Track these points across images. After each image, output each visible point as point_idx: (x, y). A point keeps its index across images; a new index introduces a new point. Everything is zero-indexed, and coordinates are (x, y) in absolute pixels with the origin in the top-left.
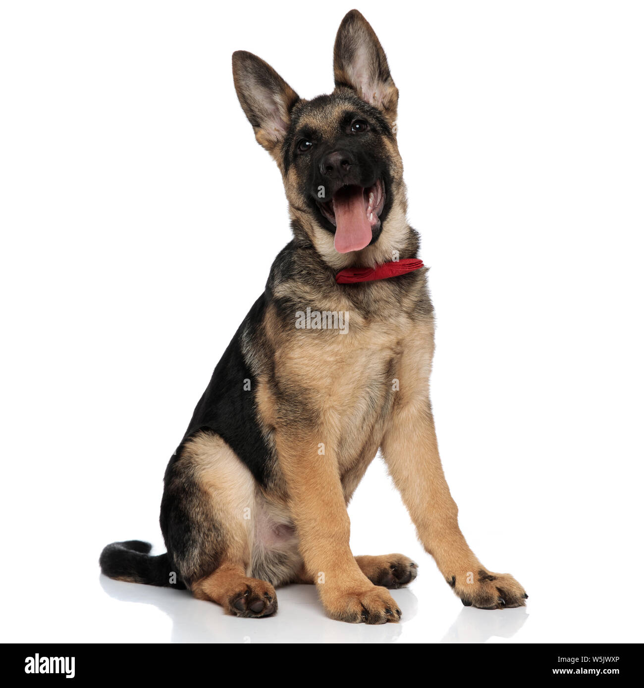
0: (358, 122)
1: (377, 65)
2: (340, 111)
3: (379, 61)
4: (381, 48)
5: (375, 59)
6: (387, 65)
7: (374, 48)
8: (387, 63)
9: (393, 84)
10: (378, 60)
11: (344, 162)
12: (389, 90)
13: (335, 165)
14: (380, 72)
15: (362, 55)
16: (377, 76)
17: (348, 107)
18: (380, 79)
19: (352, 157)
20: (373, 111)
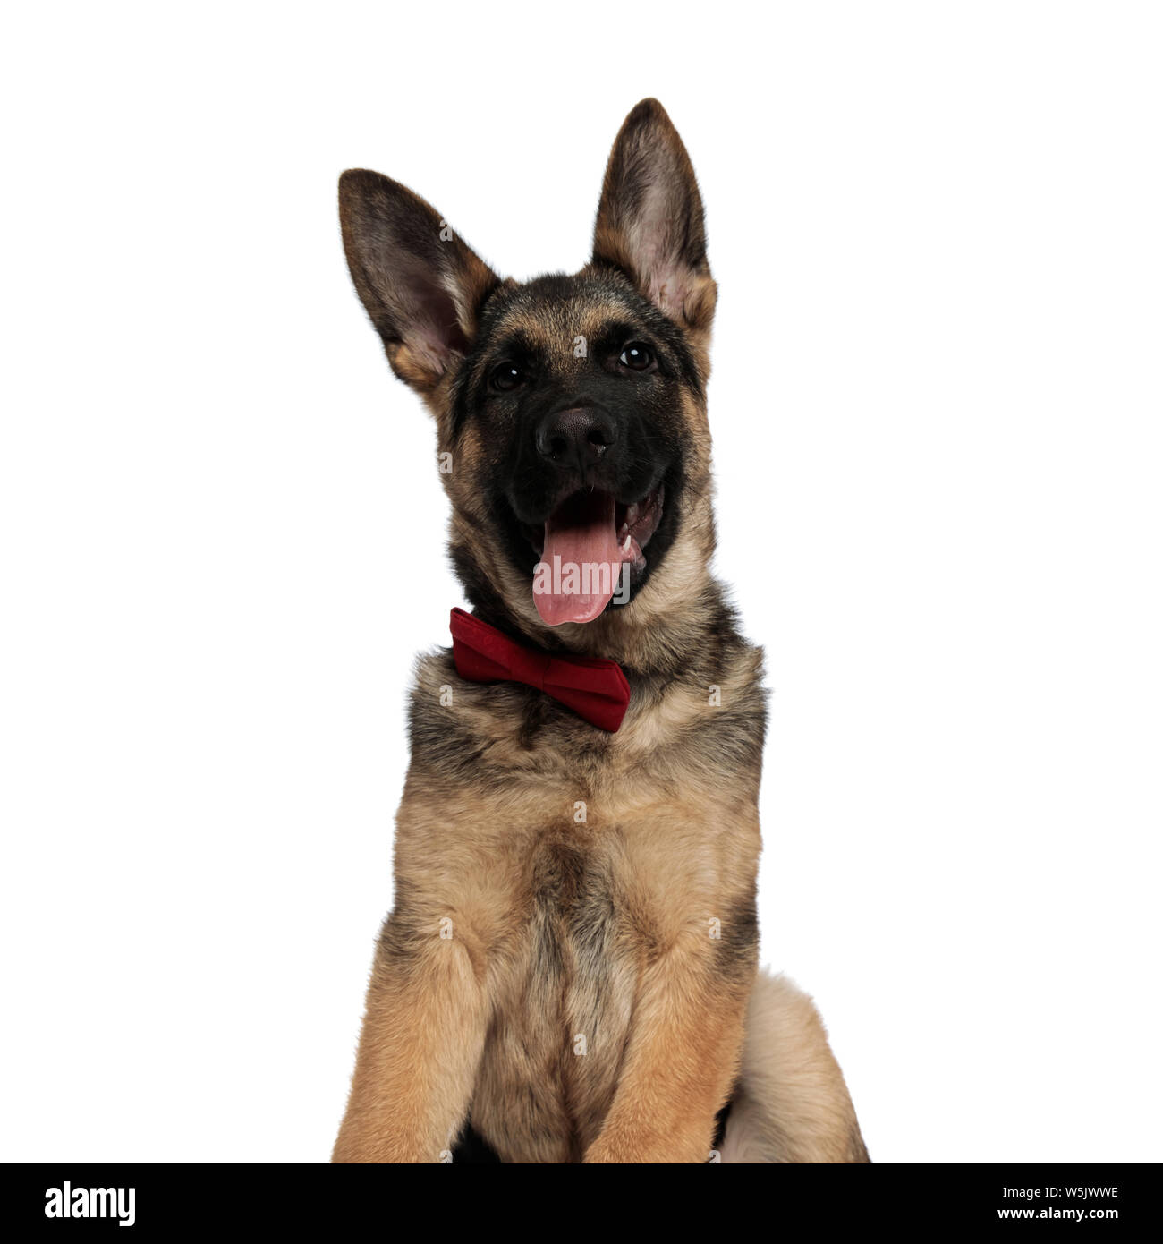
0: (636, 346)
1: (681, 228)
2: (599, 317)
3: (688, 220)
4: (696, 192)
5: (678, 214)
6: (703, 231)
7: (682, 189)
8: (703, 226)
9: (707, 274)
10: (686, 216)
11: (595, 436)
12: (698, 284)
13: (572, 436)
14: (685, 243)
15: (656, 198)
16: (675, 253)
17: (615, 309)
18: (684, 259)
19: (613, 426)
20: (664, 326)
